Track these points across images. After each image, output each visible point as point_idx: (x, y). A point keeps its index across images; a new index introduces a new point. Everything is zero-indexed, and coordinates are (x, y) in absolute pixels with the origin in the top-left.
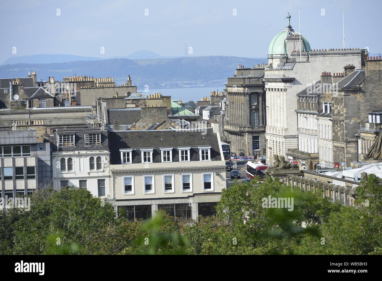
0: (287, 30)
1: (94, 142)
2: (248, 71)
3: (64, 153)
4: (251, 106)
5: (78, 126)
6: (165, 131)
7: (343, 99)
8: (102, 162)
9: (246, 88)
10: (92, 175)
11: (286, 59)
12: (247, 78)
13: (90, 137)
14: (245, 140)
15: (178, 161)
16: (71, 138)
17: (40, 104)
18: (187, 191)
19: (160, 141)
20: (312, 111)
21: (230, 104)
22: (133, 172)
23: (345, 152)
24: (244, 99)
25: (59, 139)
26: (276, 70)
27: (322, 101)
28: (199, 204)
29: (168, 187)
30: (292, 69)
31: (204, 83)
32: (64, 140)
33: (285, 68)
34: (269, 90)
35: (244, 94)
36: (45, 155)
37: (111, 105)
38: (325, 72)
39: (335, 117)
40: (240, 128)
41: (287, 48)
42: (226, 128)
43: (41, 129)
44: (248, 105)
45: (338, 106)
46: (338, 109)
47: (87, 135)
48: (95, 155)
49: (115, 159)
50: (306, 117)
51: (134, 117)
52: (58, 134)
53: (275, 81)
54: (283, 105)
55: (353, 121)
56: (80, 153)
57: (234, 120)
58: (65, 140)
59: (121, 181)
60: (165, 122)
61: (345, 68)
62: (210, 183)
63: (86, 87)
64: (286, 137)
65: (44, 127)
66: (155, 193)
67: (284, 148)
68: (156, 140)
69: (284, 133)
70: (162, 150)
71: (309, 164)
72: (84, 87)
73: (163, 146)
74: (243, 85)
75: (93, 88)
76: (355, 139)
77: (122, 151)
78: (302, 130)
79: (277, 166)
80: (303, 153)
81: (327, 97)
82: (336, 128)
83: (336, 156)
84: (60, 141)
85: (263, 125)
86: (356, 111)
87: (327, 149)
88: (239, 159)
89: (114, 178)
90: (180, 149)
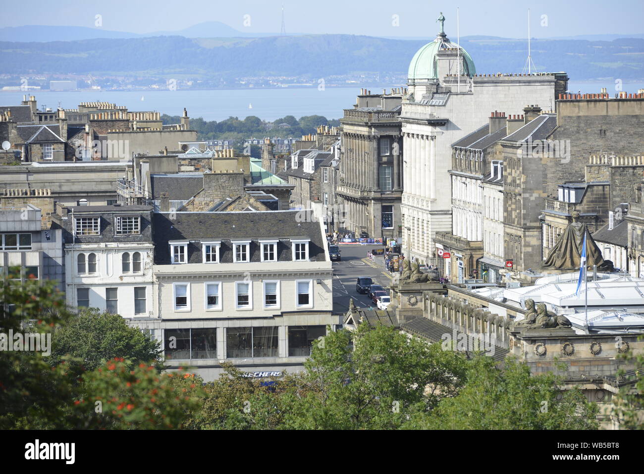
0: (438, 41)
1: (129, 229)
2: (378, 98)
3: (84, 246)
4: (379, 157)
5: (104, 194)
6: (239, 214)
7: (521, 161)
8: (141, 261)
9: (373, 129)
10: (125, 280)
11: (436, 88)
12: (375, 113)
13: (123, 222)
14: (370, 211)
15: (259, 260)
16: (95, 223)
17: (42, 154)
18: (272, 307)
19: (232, 228)
20: (473, 175)
21: (348, 152)
22: (190, 277)
23: (523, 243)
24: (369, 147)
25: (76, 225)
26: (420, 105)
27: (490, 158)
28: (290, 327)
29: (243, 300)
30: (444, 106)
31: (312, 81)
32: (83, 226)
33: (434, 102)
34: (409, 136)
35: (369, 138)
36: (54, 249)
37: (156, 166)
38: (496, 111)
39: (508, 188)
40: (361, 192)
41: (438, 69)
42: (340, 190)
43: (46, 203)
44: (376, 156)
45: (513, 171)
46: (513, 175)
47: (119, 219)
48: (132, 249)
49: (162, 257)
50: (464, 183)
51: (192, 188)
52: (75, 217)
53: (417, 122)
54: (429, 161)
55: (535, 195)
56: (109, 246)
57: (353, 178)
58: (86, 226)
59: (170, 291)
60: (240, 198)
61: (525, 111)
62: (307, 296)
63: (117, 131)
64: (432, 213)
65: (52, 199)
66: (223, 309)
67: (430, 230)
68: (226, 227)
69: (430, 206)
70: (235, 244)
71: (468, 257)
72: (114, 131)
73: (237, 237)
74: (368, 123)
75: (128, 133)
76: (537, 224)
77: (173, 244)
78: (458, 203)
79: (407, 277)
80: (458, 240)
81: (498, 152)
82: (510, 206)
83: (508, 248)
84: (78, 226)
85: (400, 188)
86: (541, 179)
87: (497, 235)
88: (359, 242)
89: (160, 286)
90: (262, 242)
